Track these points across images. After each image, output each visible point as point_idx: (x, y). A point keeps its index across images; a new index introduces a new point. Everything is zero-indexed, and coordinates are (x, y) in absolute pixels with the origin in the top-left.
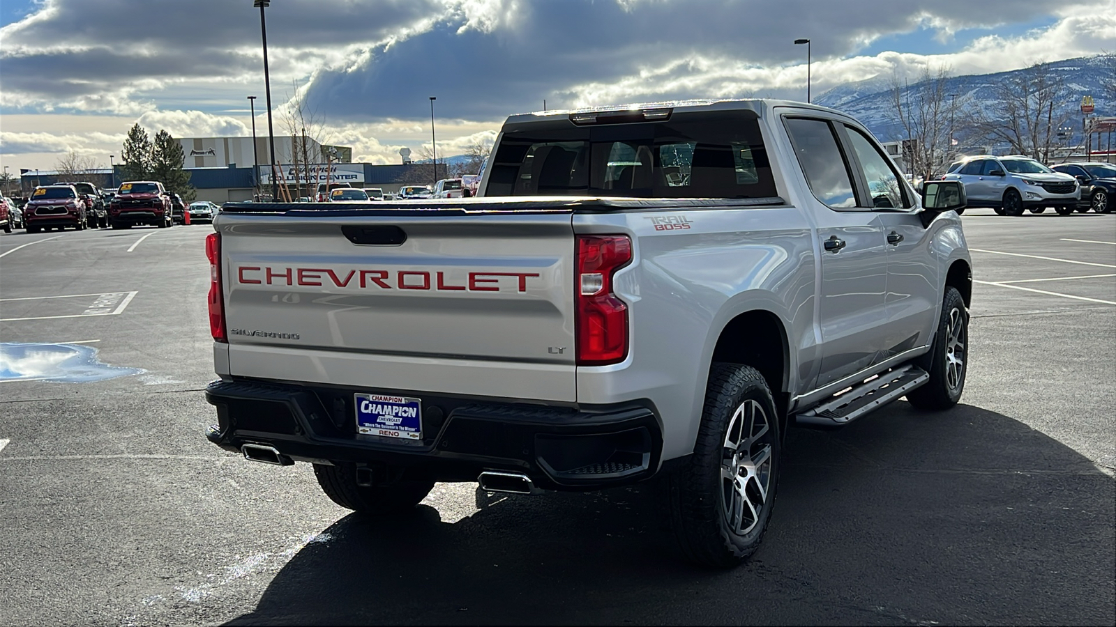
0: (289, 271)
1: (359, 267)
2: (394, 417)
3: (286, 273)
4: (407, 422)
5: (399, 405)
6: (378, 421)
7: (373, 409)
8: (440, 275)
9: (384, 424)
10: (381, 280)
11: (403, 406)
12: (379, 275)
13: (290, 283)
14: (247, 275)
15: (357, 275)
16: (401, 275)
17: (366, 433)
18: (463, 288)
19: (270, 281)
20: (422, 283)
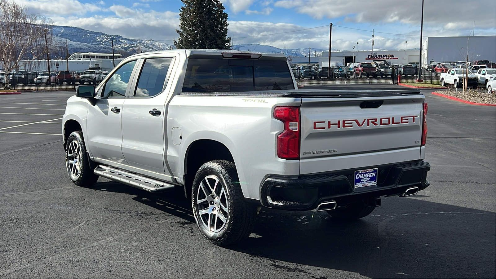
0: (339, 122)
1: (367, 118)
2: (367, 178)
3: (337, 123)
4: (372, 179)
5: (369, 173)
6: (361, 181)
7: (360, 176)
8: (393, 119)
9: (363, 182)
10: (375, 122)
11: (371, 172)
12: (374, 120)
13: (339, 127)
14: (318, 125)
15: (366, 121)
16: (381, 120)
17: (358, 187)
18: (399, 123)
19: (329, 127)
20: (388, 122)
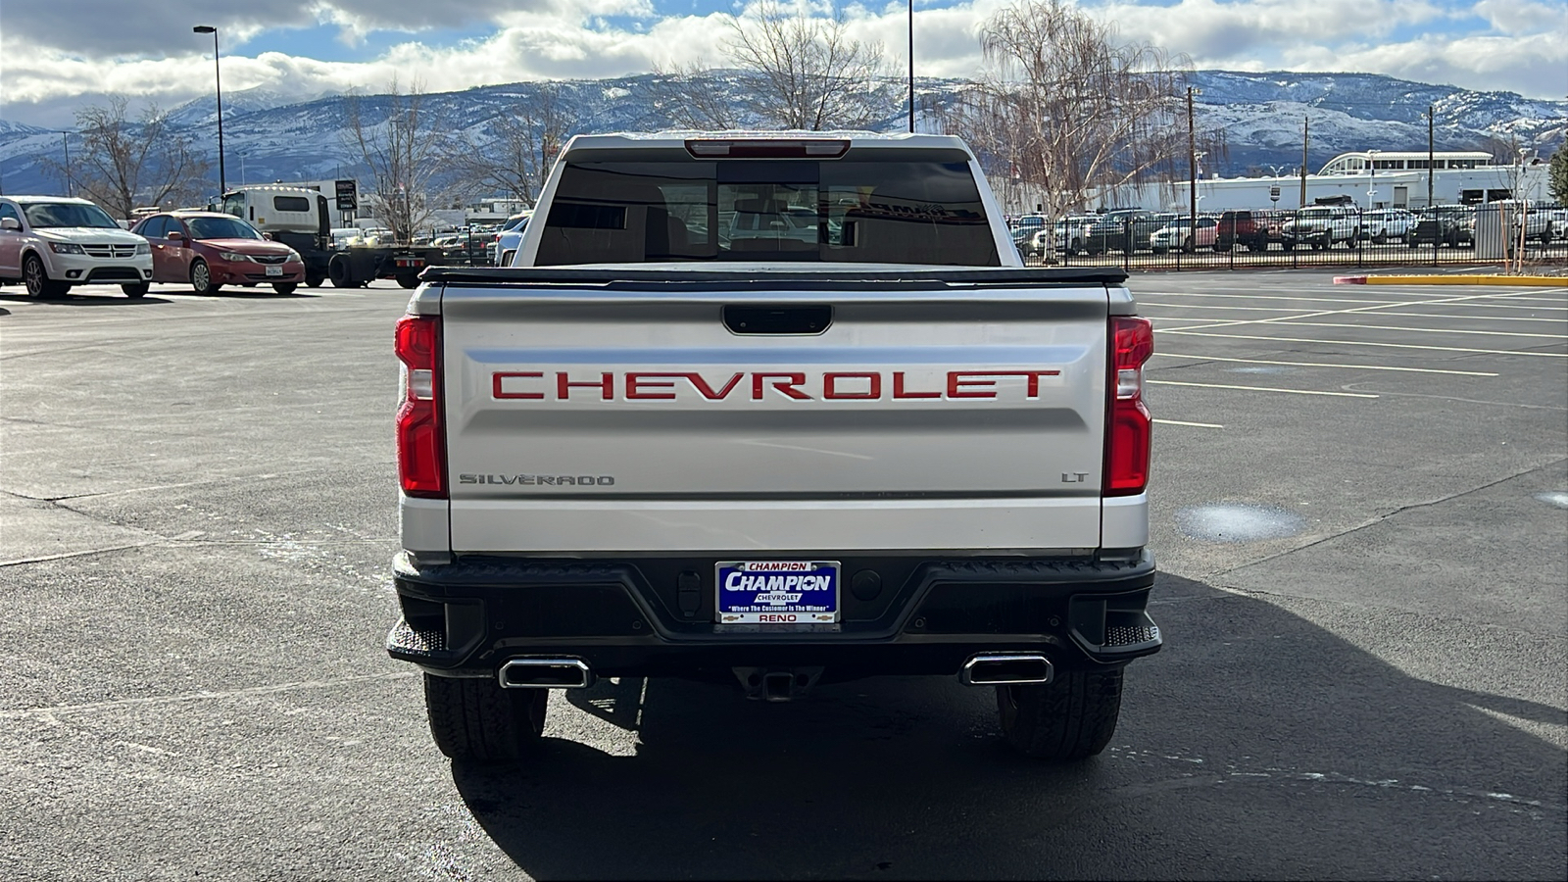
0: (608, 379)
1: (749, 369)
2: (787, 592)
3: (600, 380)
4: (810, 598)
5: (797, 574)
6: (757, 601)
7: (748, 584)
8: (898, 377)
9: (768, 604)
10: (792, 387)
11: (805, 574)
12: (790, 380)
13: (608, 394)
14: (507, 385)
15: (747, 382)
16: (829, 379)
17: (735, 621)
18: (938, 395)
19: (563, 394)
20: (868, 390)
